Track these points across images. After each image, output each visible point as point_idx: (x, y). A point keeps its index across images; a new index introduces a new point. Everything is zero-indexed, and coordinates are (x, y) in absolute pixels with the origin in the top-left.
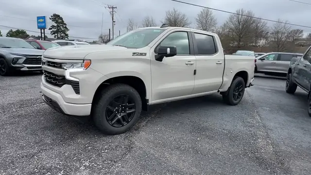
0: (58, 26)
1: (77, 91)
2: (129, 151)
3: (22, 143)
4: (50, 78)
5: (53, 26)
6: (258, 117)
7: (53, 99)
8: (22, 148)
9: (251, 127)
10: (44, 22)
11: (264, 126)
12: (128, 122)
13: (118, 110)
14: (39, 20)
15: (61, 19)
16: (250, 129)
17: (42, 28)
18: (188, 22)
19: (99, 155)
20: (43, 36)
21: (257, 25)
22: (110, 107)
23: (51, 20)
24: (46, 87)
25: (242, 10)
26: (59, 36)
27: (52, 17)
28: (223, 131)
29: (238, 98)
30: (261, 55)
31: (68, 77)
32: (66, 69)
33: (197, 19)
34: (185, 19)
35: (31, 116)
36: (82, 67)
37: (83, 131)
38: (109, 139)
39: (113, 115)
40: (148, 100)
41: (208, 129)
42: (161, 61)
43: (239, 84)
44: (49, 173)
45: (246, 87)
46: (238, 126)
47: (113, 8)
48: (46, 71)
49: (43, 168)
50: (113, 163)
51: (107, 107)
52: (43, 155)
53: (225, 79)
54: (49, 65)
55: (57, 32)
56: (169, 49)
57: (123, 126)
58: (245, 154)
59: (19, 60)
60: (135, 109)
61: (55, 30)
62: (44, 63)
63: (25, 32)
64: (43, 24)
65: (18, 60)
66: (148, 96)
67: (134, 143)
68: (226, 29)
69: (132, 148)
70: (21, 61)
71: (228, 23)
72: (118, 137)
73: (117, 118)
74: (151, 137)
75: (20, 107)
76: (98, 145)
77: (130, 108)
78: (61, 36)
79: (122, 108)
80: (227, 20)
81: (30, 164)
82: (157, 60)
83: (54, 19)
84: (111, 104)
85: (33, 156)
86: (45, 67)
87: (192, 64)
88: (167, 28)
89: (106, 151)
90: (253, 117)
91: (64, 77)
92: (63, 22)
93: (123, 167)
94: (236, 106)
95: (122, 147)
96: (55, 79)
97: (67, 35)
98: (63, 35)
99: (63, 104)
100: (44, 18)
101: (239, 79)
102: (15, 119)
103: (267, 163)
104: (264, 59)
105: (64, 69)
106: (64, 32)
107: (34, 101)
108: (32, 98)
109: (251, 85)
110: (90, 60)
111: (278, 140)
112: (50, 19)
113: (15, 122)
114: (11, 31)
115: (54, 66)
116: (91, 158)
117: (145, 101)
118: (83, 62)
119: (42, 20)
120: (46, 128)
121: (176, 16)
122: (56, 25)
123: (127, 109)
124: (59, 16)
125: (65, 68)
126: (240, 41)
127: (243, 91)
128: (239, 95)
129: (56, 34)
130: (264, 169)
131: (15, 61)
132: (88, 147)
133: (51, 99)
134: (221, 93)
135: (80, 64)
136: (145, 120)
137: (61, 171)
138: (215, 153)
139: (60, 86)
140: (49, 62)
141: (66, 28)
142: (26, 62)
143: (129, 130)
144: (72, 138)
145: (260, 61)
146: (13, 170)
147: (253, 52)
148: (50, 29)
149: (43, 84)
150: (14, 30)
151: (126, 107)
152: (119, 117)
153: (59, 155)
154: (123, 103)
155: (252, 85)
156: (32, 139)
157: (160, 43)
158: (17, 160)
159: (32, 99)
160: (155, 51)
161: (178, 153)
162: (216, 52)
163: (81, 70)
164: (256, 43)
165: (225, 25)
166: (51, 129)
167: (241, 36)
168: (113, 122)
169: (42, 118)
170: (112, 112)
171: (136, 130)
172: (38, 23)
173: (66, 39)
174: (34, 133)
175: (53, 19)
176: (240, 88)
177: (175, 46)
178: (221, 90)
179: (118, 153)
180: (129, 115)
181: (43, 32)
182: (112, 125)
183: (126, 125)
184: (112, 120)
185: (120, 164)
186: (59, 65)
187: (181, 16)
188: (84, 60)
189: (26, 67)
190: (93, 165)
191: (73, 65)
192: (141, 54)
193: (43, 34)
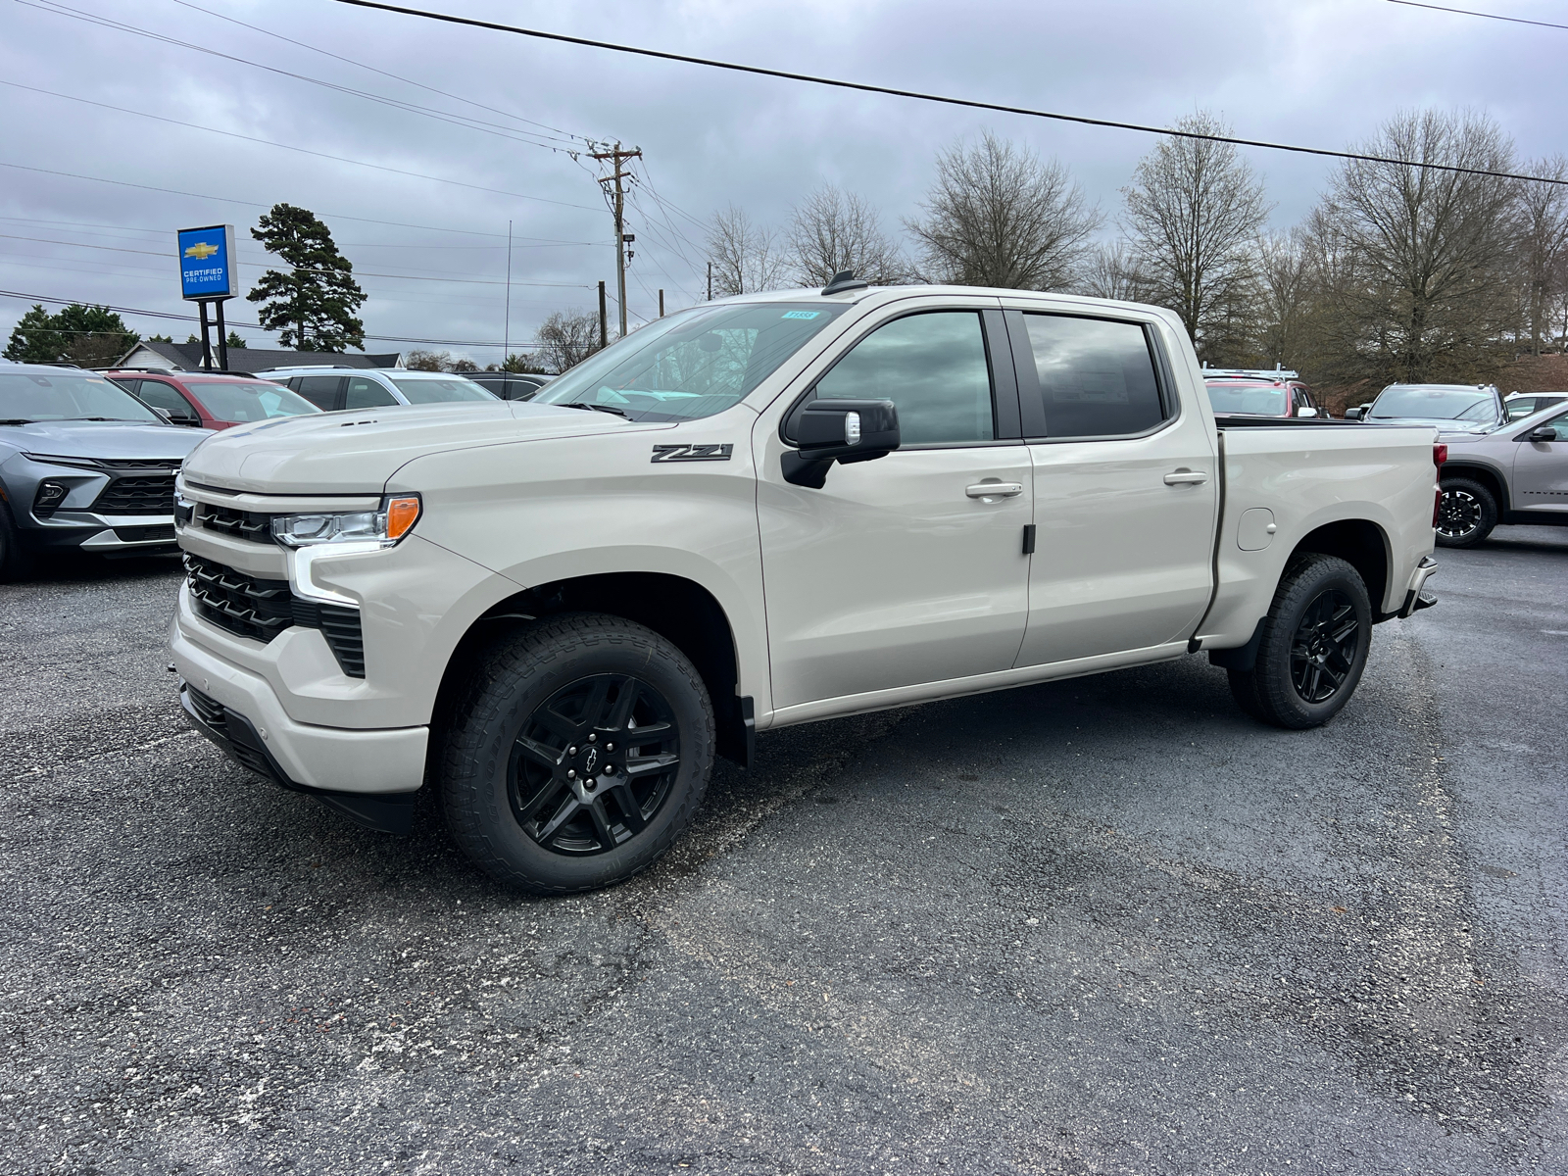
0: (301, 277)
1: (352, 662)
2: (628, 984)
3: (70, 941)
4: (217, 593)
5: (274, 280)
6: (1437, 799)
7: (232, 704)
8: (70, 963)
9: (1377, 855)
10: (221, 259)
11: (1462, 855)
12: (636, 826)
13: (577, 761)
14: (190, 251)
15: (321, 233)
16: (1367, 868)
17: (209, 293)
18: (1081, 219)
19: (465, 1000)
20: (214, 341)
21: (1540, 213)
22: (531, 745)
23: (262, 244)
24: (195, 640)
25: (1428, 123)
26: (309, 334)
27: (265, 222)
28: (1194, 878)
29: (1326, 683)
30: (1541, 404)
31: (305, 588)
32: (295, 548)
33: (1133, 196)
34: (1059, 202)
35: (122, 800)
36: (375, 531)
37: (392, 878)
38: (526, 921)
39: (550, 787)
40: (750, 700)
41: (1102, 868)
42: (819, 483)
43: (1333, 596)
44: (196, 1089)
45: (1380, 617)
46: (1296, 853)
47: (617, 155)
48: (195, 559)
49: (169, 1066)
50: (531, 1039)
51: (516, 747)
52: (174, 999)
53: (1230, 572)
54: (209, 526)
55: (295, 312)
56: (853, 421)
57: (608, 845)
58: (1294, 1007)
59: (73, 493)
60: (678, 752)
61: (287, 299)
62: (185, 516)
63: (115, 318)
64: (216, 272)
65: (66, 492)
66: (751, 681)
67: (659, 942)
68: (1335, 247)
69: (646, 964)
70: (84, 496)
71: (1334, 208)
72: (582, 907)
73: (574, 804)
74: (763, 910)
75: (68, 757)
76: (467, 951)
77: (650, 749)
78: (320, 335)
79: (602, 750)
80: (1332, 193)
81: (104, 1046)
82: (791, 478)
83: (281, 233)
84: (539, 729)
85: (123, 1004)
86: (194, 536)
87: (1006, 495)
88: (858, 294)
89: (504, 982)
90: (1407, 799)
91: (282, 589)
92: (330, 248)
93: (580, 1063)
94: (1318, 732)
95: (589, 962)
96: (241, 601)
97: (354, 328)
98: (329, 326)
99: (281, 732)
100: (216, 234)
101: (1329, 567)
102: (41, 817)
103: (1411, 1059)
104: (1551, 437)
105: (282, 543)
106: (336, 310)
107: (145, 718)
108: (138, 703)
109: (1413, 603)
110: (418, 495)
111: (1519, 930)
112: (258, 236)
113: (41, 830)
114: (38, 314)
115: (235, 533)
116: (417, 1017)
117: (731, 708)
118: (382, 507)
119: (203, 250)
120: (197, 863)
121: (1005, 185)
122: (287, 269)
123: (633, 752)
124: (305, 217)
125: (290, 539)
126: (1418, 321)
127: (1359, 642)
128: (1337, 664)
129: (293, 326)
130: (1381, 1090)
131: (51, 495)
132: (411, 959)
133: (221, 707)
134: (1218, 655)
135: (367, 517)
136: (745, 817)
137: (260, 1077)
138: (1108, 998)
139: (265, 635)
140: (209, 509)
141: (347, 283)
142: (107, 502)
143: (642, 870)
144: (327, 914)
145: (1526, 445)
146: (22, 1069)
147: (1489, 392)
148: (257, 296)
149: (183, 626)
150: (53, 311)
151: (623, 740)
152: (587, 796)
153: (254, 1002)
154: (605, 720)
155: (1421, 605)
156: (121, 919)
157: (812, 387)
158: (41, 1022)
159: (134, 709)
160: (785, 432)
161: (897, 992)
162: (1164, 417)
163: (371, 546)
164: (1541, 324)
165: (1319, 223)
166: (226, 867)
167: (1430, 288)
168: (555, 823)
169: (182, 812)
170: (545, 772)
171: (684, 870)
172: (187, 264)
173: (350, 349)
174: (132, 890)
175: (270, 234)
176: (1341, 623)
177: (889, 403)
178: (1207, 639)
179: (565, 990)
180: (644, 785)
181: (212, 316)
182: (547, 844)
183: (627, 844)
184: (544, 817)
185: (567, 1050)
186: (260, 527)
187: (1031, 182)
188: (383, 496)
189: (109, 531)
190: (426, 1050)
191: (330, 522)
192: (704, 453)
193: (213, 331)
